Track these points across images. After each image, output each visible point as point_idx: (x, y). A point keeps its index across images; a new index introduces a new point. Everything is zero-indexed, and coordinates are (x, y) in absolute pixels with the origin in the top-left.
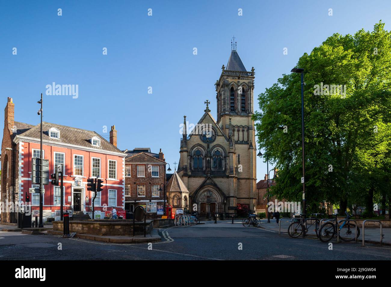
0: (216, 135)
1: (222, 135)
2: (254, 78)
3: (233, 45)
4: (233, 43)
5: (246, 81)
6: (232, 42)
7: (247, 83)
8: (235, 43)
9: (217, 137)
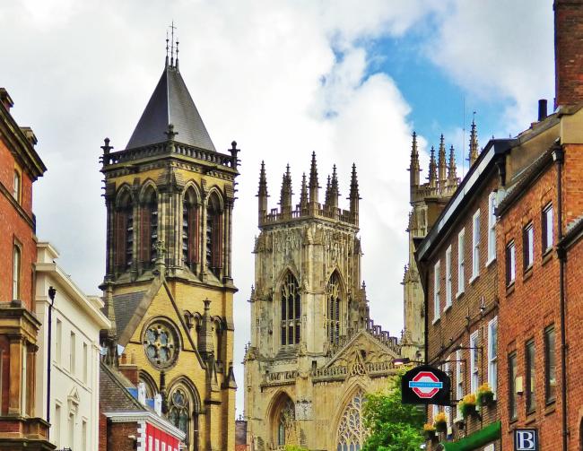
0: (177, 345)
1: (191, 349)
2: (237, 174)
3: (170, 50)
4: (170, 43)
5: (221, 183)
6: (167, 40)
7: (222, 189)
8: (175, 45)
9: (181, 352)
